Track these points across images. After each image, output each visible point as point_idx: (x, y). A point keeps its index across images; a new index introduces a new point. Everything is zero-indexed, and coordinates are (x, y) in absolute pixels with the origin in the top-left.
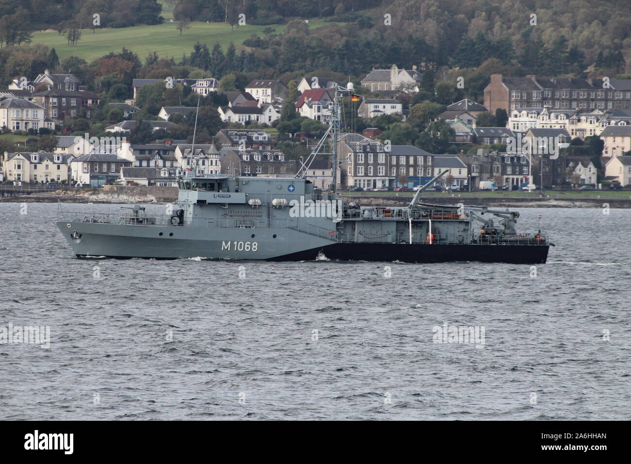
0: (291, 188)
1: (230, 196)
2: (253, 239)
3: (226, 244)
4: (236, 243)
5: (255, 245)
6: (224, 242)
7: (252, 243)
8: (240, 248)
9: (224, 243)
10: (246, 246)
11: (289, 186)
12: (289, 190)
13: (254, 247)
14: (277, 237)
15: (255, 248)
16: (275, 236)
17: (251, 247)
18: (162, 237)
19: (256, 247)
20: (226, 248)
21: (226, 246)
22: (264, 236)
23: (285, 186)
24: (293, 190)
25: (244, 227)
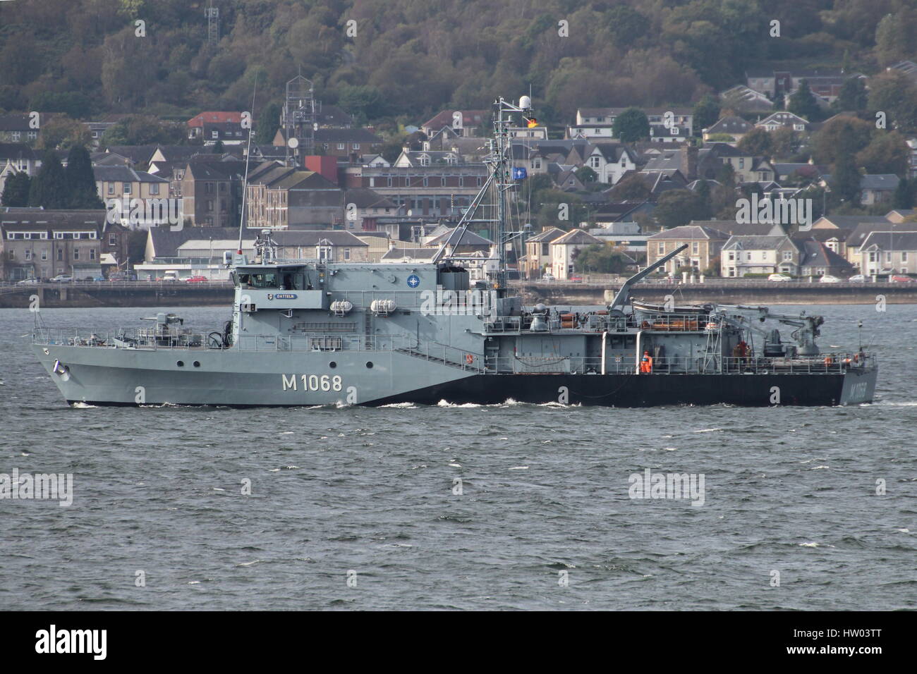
0: (413, 281)
1: (296, 297)
2: (333, 370)
3: (289, 379)
4: (304, 377)
5: (337, 380)
6: (284, 376)
7: (331, 377)
8: (314, 386)
9: (285, 379)
10: (323, 382)
11: (410, 278)
12: (410, 284)
13: (335, 383)
14: (375, 366)
15: (337, 386)
16: (370, 365)
17: (331, 384)
18: (181, 369)
19: (339, 383)
20: (290, 386)
21: (289, 383)
22: (352, 364)
23: (403, 277)
24: (417, 285)
25: (319, 350)
